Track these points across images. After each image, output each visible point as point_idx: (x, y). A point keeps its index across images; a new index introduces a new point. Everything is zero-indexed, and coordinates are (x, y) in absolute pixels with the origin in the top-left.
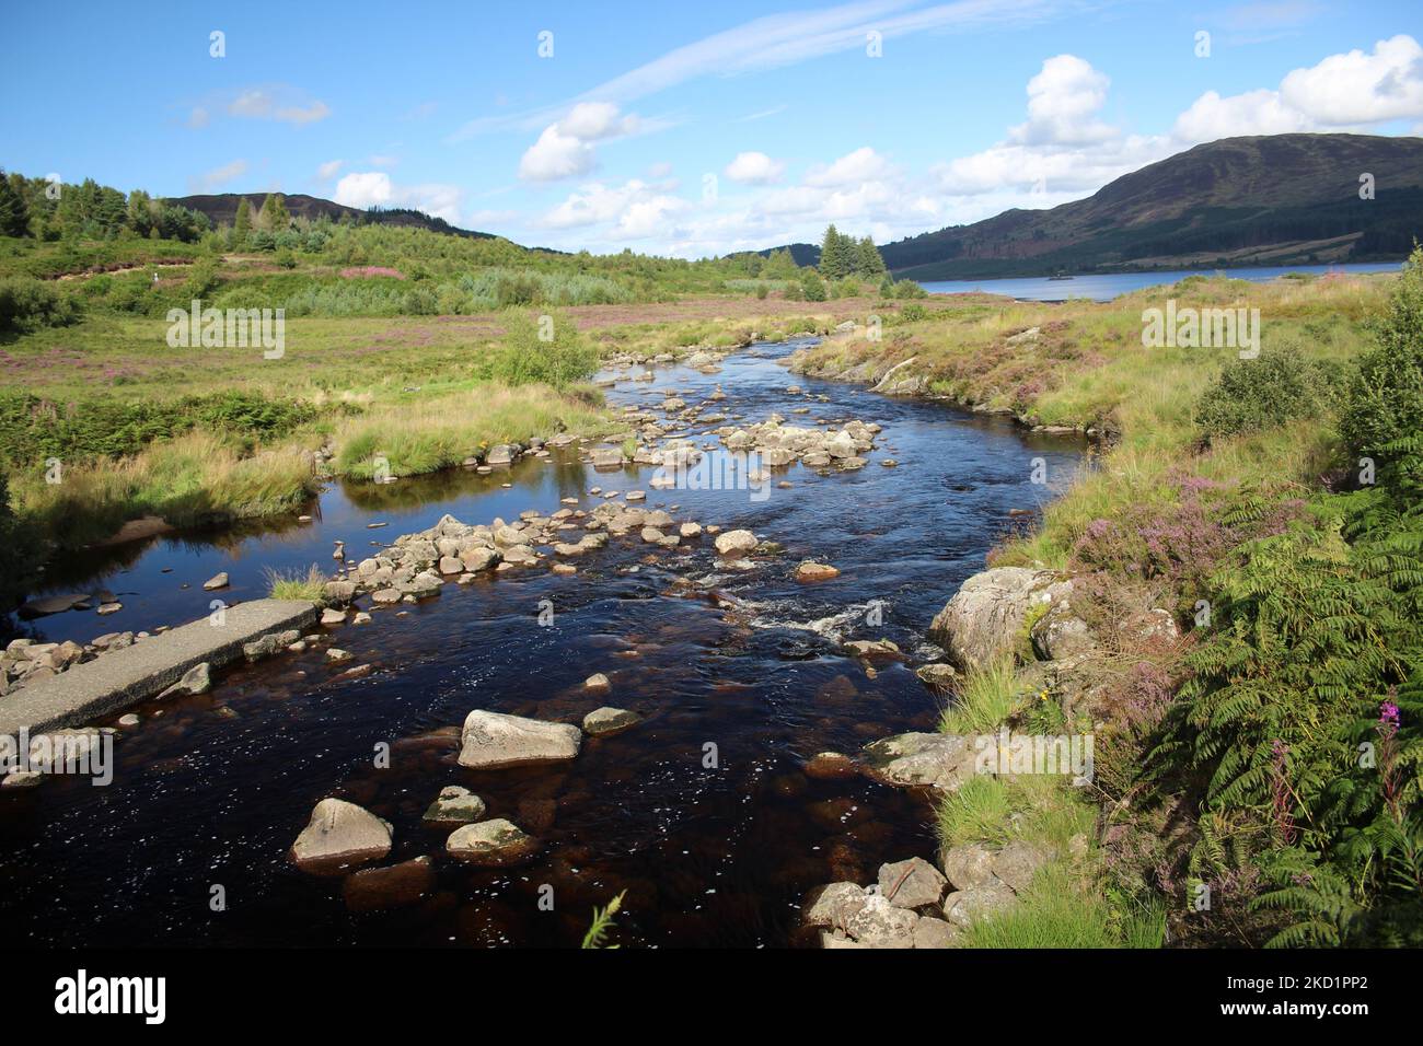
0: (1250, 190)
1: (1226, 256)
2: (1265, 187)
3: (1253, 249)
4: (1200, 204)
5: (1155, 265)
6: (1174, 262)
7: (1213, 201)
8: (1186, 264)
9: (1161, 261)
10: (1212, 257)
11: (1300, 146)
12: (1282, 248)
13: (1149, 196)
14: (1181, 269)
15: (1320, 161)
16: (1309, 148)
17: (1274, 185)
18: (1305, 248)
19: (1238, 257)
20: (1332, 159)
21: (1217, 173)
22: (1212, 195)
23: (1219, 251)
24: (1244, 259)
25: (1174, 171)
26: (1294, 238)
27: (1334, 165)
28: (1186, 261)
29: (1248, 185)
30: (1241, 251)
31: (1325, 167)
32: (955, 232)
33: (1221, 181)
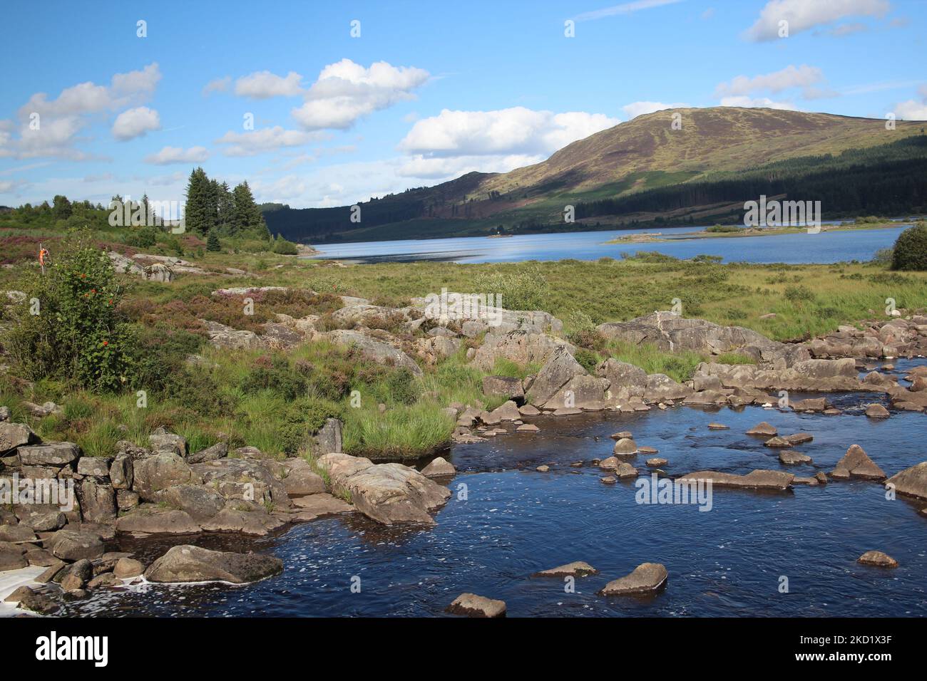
0: (686, 156)
1: (664, 216)
2: (700, 154)
3: (689, 209)
4: (642, 168)
5: (598, 224)
6: (616, 221)
7: (653, 166)
8: (626, 223)
9: (603, 220)
10: (650, 216)
11: (729, 118)
12: (715, 208)
13: (596, 160)
14: (622, 227)
15: (747, 131)
16: (737, 119)
17: (707, 152)
18: (735, 209)
19: (675, 216)
20: (757, 130)
21: (657, 139)
22: (654, 161)
23: (657, 210)
24: (681, 218)
25: (618, 139)
26: (725, 200)
27: (758, 135)
28: (627, 220)
29: (685, 151)
30: (678, 211)
31: (751, 136)
32: (418, 194)
33: (661, 147)
